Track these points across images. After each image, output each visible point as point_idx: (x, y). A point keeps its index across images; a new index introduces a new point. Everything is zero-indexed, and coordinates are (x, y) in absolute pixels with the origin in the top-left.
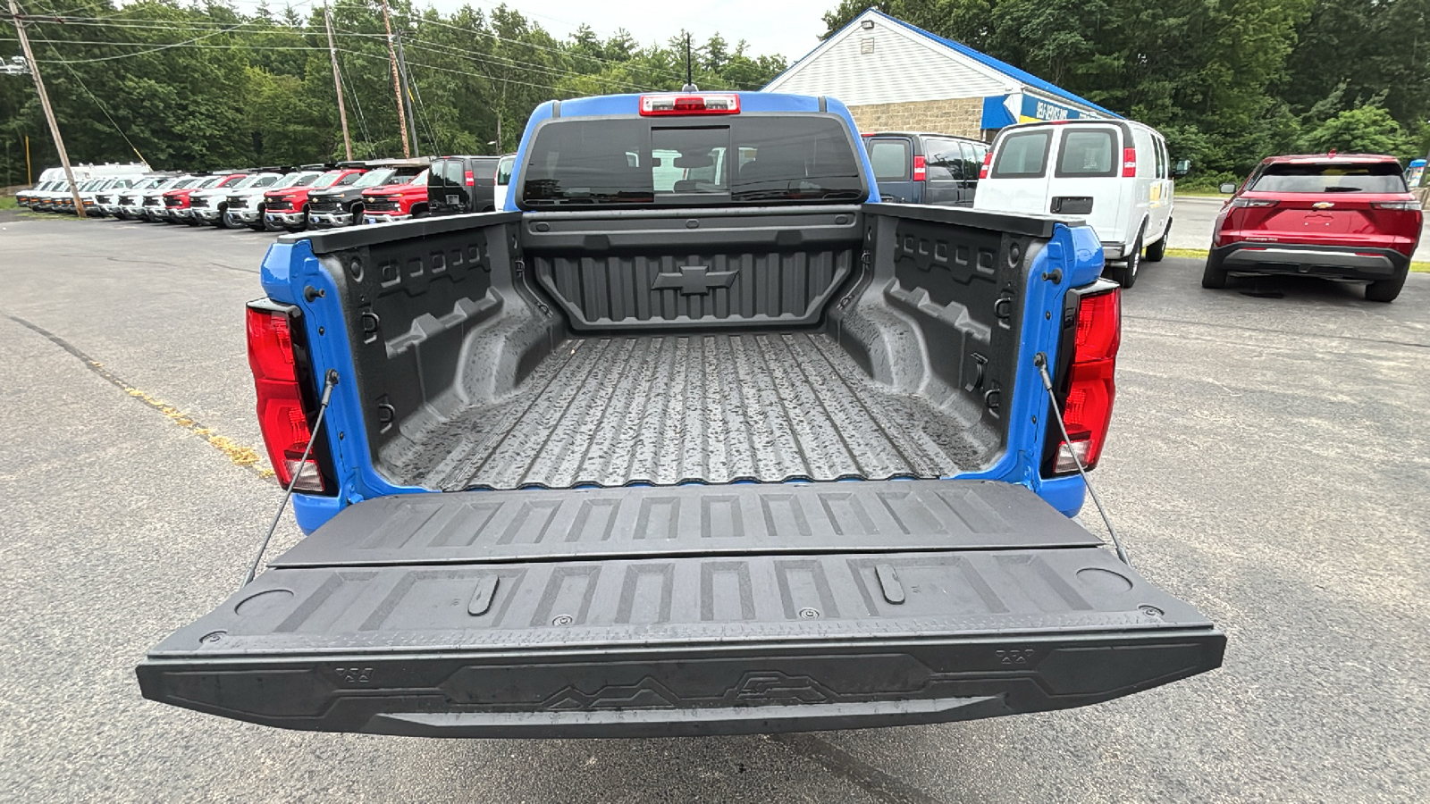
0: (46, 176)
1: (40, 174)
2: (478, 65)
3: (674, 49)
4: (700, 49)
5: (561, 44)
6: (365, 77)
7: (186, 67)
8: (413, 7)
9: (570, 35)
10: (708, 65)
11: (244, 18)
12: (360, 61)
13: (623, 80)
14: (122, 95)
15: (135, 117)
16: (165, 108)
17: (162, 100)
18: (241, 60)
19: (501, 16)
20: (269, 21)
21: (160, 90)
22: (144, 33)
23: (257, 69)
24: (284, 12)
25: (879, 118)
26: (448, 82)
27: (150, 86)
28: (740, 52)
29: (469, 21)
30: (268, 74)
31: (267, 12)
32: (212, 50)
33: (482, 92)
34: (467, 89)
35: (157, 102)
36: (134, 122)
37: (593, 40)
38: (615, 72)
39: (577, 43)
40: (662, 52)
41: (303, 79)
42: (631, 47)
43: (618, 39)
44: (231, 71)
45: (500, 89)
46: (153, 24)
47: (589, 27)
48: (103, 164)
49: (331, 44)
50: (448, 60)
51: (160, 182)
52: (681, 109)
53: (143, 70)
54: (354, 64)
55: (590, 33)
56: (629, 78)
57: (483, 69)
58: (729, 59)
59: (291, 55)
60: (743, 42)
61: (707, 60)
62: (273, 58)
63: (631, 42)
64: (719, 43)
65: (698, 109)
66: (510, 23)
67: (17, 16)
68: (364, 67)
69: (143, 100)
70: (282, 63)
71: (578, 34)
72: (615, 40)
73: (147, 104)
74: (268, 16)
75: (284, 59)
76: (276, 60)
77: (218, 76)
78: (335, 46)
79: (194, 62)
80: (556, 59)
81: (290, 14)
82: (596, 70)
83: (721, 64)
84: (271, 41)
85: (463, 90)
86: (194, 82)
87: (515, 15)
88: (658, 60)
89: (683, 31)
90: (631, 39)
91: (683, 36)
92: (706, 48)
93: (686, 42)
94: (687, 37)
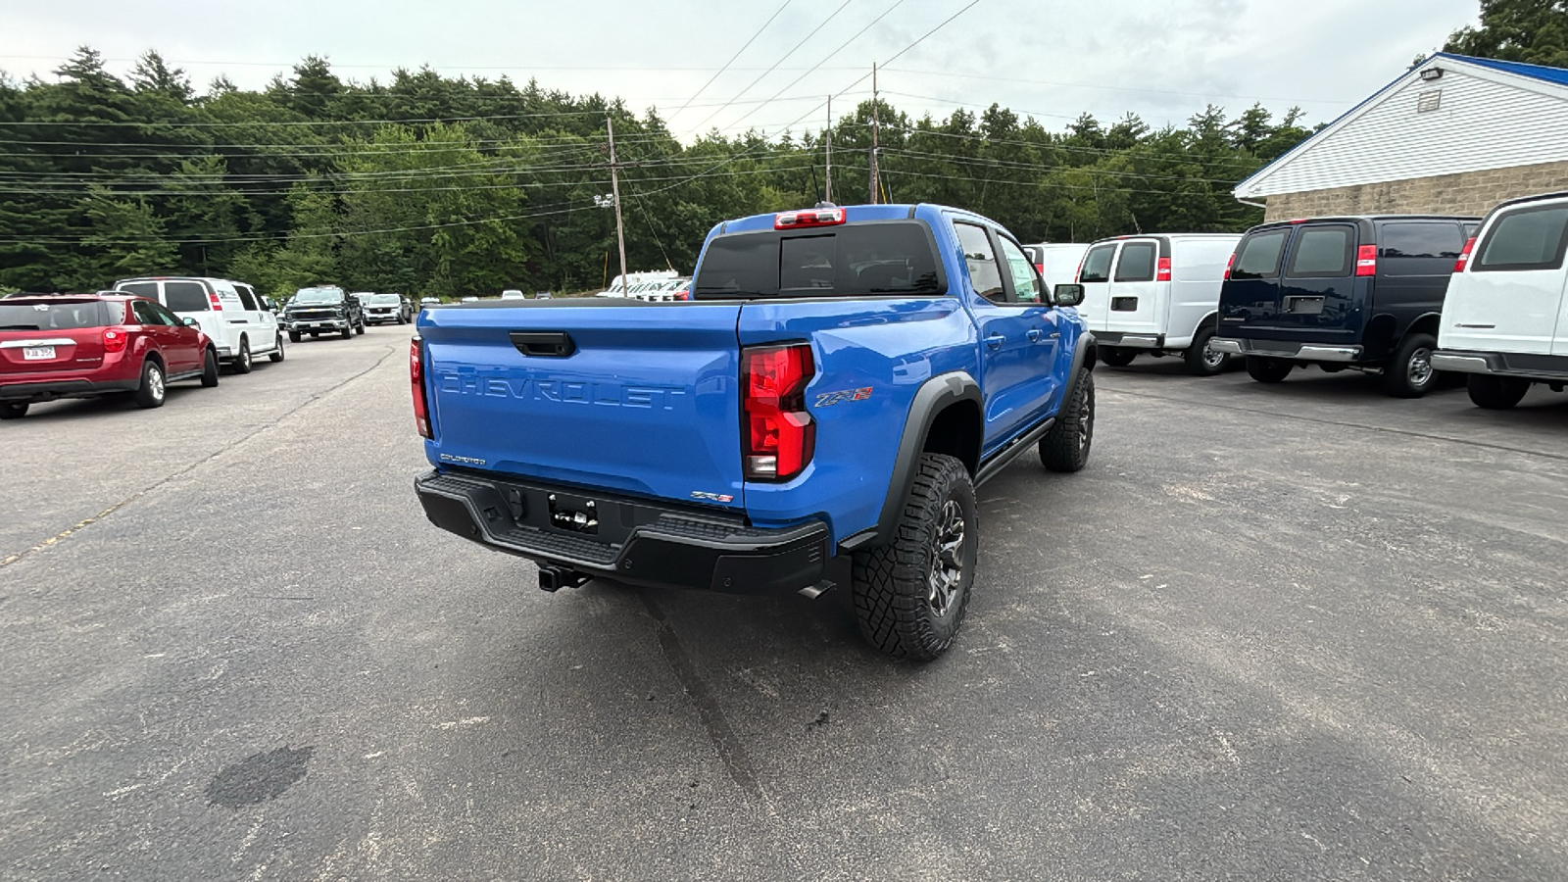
0: (617, 281)
1: (613, 279)
2: (962, 169)
3: (1194, 129)
4: (1231, 124)
5: (1057, 137)
6: (854, 188)
7: (720, 192)
8: (907, 121)
9: (1068, 126)
10: (1240, 142)
11: (771, 146)
12: (851, 174)
13: (1122, 169)
14: (674, 217)
15: (679, 234)
16: (700, 225)
17: (699, 220)
18: (760, 181)
19: (992, 116)
20: (789, 146)
21: (699, 211)
22: (697, 168)
23: (770, 189)
24: (803, 137)
26: (928, 187)
27: (693, 209)
28: (1289, 121)
29: (961, 122)
30: (778, 192)
31: (789, 138)
32: (740, 176)
33: (961, 193)
34: (947, 191)
35: (695, 221)
36: (678, 238)
37: (1094, 129)
38: (1113, 161)
39: (1074, 133)
40: (1179, 134)
41: (803, 194)
42: (1137, 132)
43: (1125, 124)
44: (751, 192)
45: (979, 189)
46: (703, 160)
47: (1090, 116)
48: (649, 272)
49: (828, 161)
50: (931, 165)
51: (678, 285)
52: (800, 222)
53: (692, 198)
54: (846, 178)
55: (1091, 122)
56: (1130, 167)
57: (966, 171)
58: (1272, 132)
59: (800, 173)
60: (1296, 109)
61: (1239, 136)
62: (785, 177)
63: (1140, 126)
64: (1258, 115)
65: (814, 222)
66: (999, 121)
67: (614, 165)
68: (854, 179)
69: (687, 220)
70: (791, 181)
71: (1077, 124)
72: (1119, 126)
73: (689, 223)
74: (790, 142)
75: (794, 176)
76: (787, 180)
77: (740, 196)
78: (831, 163)
79: (726, 187)
80: (1046, 155)
82: (1093, 160)
83: (1259, 139)
84: (787, 163)
85: (943, 193)
86: (723, 204)
87: (1006, 113)
88: (1170, 143)
89: (1210, 106)
90: (1140, 123)
91: (1208, 112)
92: (1239, 123)
93: (1212, 118)
94: (1213, 114)
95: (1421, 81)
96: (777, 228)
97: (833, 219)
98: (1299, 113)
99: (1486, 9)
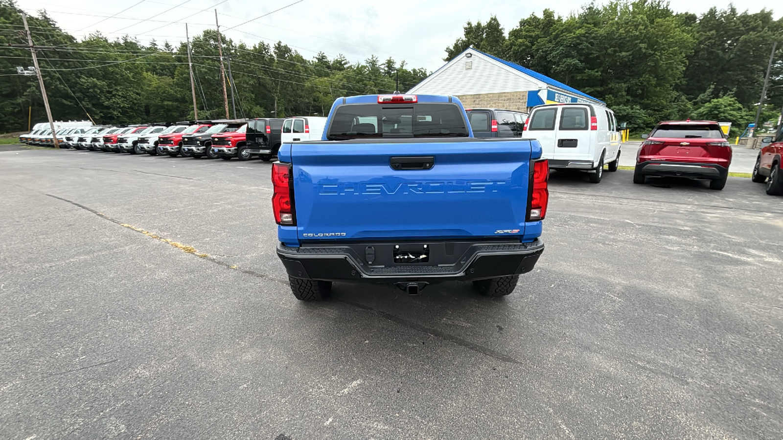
0: (36, 127)
1: (34, 125)
2: (266, 72)
3: (368, 65)
4: (381, 65)
5: (309, 62)
6: (206, 77)
7: (113, 72)
8: (233, 44)
9: (314, 57)
10: (386, 73)
11: (143, 47)
12: (204, 69)
13: (341, 80)
14: (79, 86)
15: (84, 97)
16: (100, 92)
17: (99, 89)
18: (142, 68)
19: (278, 47)
20: (156, 48)
21: (99, 83)
22: (92, 55)
23: (149, 73)
24: (164, 44)
25: (475, 101)
26: (249, 81)
27: (93, 81)
28: (402, 66)
29: (262, 48)
30: (155, 76)
31: (155, 44)
32: (127, 64)
33: (267, 85)
34: (260, 84)
35: (96, 90)
36: (83, 100)
37: (326, 60)
38: (337, 76)
39: (317, 61)
40: (363, 67)
41: (173, 78)
42: (346, 64)
43: (339, 59)
44: (136, 74)
45: (277, 84)
46: (97, 51)
47: (323, 53)
48: (67, 121)
49: (190, 61)
50: (250, 69)
51: (100, 130)
52: (395, 101)
53: (90, 74)
54: (201, 71)
55: (324, 56)
56: (345, 80)
57: (268, 74)
58: (397, 70)
59: (167, 66)
60: (404, 62)
61: (385, 70)
62: (157, 68)
63: (346, 61)
64: (391, 62)
65: (401, 101)
66: (282, 50)
67: (32, 47)
68: (206, 73)
69: (89, 89)
70: (162, 70)
71: (318, 57)
72: (337, 60)
73: (91, 90)
74: (156, 46)
75: (164, 68)
76: (159, 69)
77: (128, 76)
78: (192, 62)
79: (117, 69)
80: (306, 69)
81: (167, 45)
82: (327, 75)
83: (392, 72)
84: (157, 58)
85: (258, 85)
86: (116, 80)
87: (286, 47)
88: (360, 70)
89: (373, 56)
90: (345, 60)
91: (372, 58)
92: (384, 64)
93: (374, 61)
94: (374, 59)
95: (465, 57)
96: (379, 103)
97: (412, 100)
98: (405, 63)
99: (466, 32)
